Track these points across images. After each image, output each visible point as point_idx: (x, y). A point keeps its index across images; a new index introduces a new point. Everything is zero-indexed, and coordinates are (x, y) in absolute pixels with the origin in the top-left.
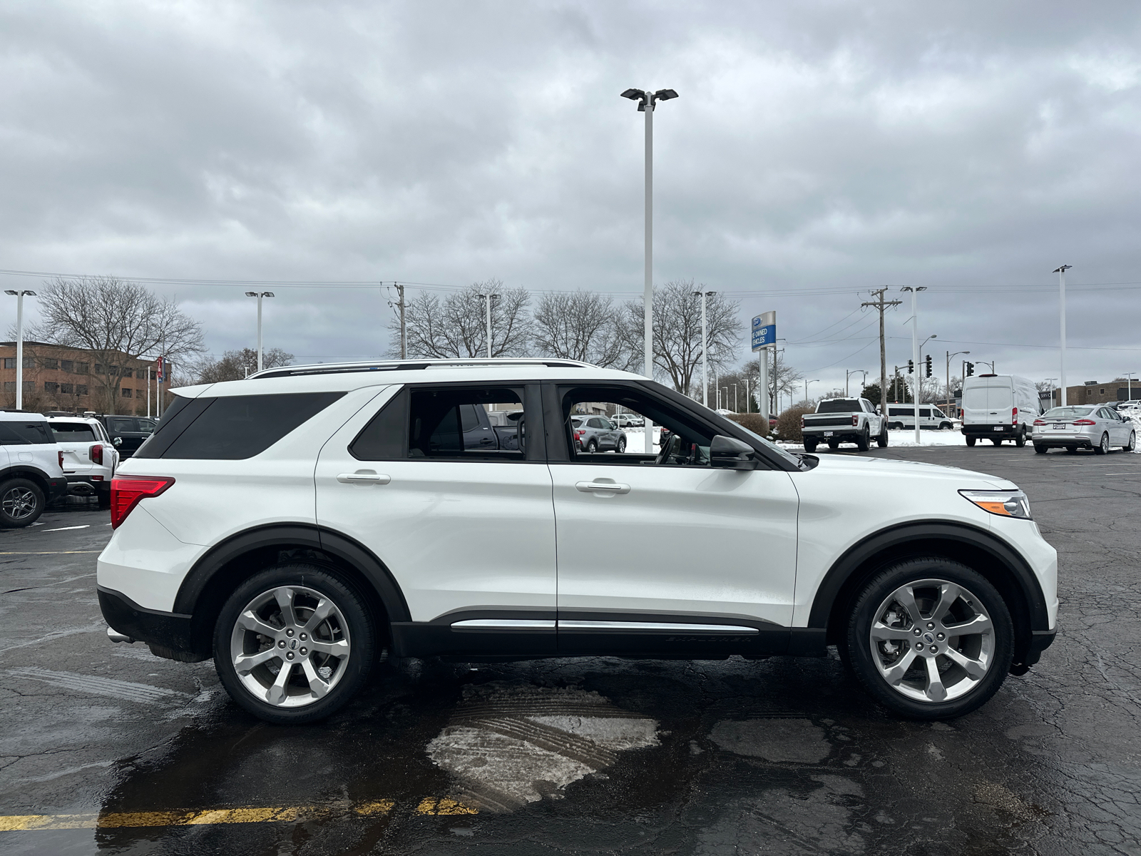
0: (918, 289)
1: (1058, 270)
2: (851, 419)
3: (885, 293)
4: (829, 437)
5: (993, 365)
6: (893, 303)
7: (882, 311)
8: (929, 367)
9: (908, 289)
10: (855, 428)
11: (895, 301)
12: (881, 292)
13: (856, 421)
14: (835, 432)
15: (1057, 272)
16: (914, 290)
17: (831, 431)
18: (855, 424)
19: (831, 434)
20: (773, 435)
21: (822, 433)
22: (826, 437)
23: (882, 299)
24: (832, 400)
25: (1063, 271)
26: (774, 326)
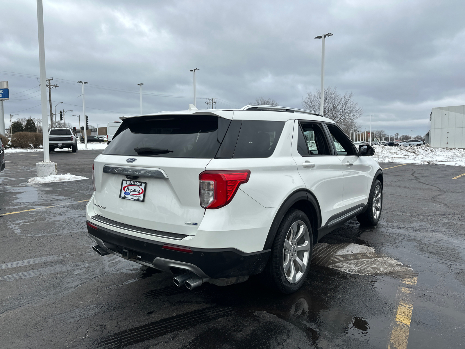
0: (85, 83)
1: (139, 85)
2: (71, 138)
3: (51, 81)
4: (60, 146)
5: (79, 117)
6: (54, 86)
7: (50, 89)
8: (61, 116)
9: (80, 82)
10: (72, 142)
11: (56, 85)
12: (49, 80)
13: (73, 139)
14: (63, 144)
15: (139, 86)
16: (83, 83)
17: (61, 143)
18: (72, 140)
19: (61, 145)
20: (9, 145)
21: (57, 144)
22: (59, 146)
23: (49, 83)
24: (57, 129)
25: (141, 85)
26: (8, 90)
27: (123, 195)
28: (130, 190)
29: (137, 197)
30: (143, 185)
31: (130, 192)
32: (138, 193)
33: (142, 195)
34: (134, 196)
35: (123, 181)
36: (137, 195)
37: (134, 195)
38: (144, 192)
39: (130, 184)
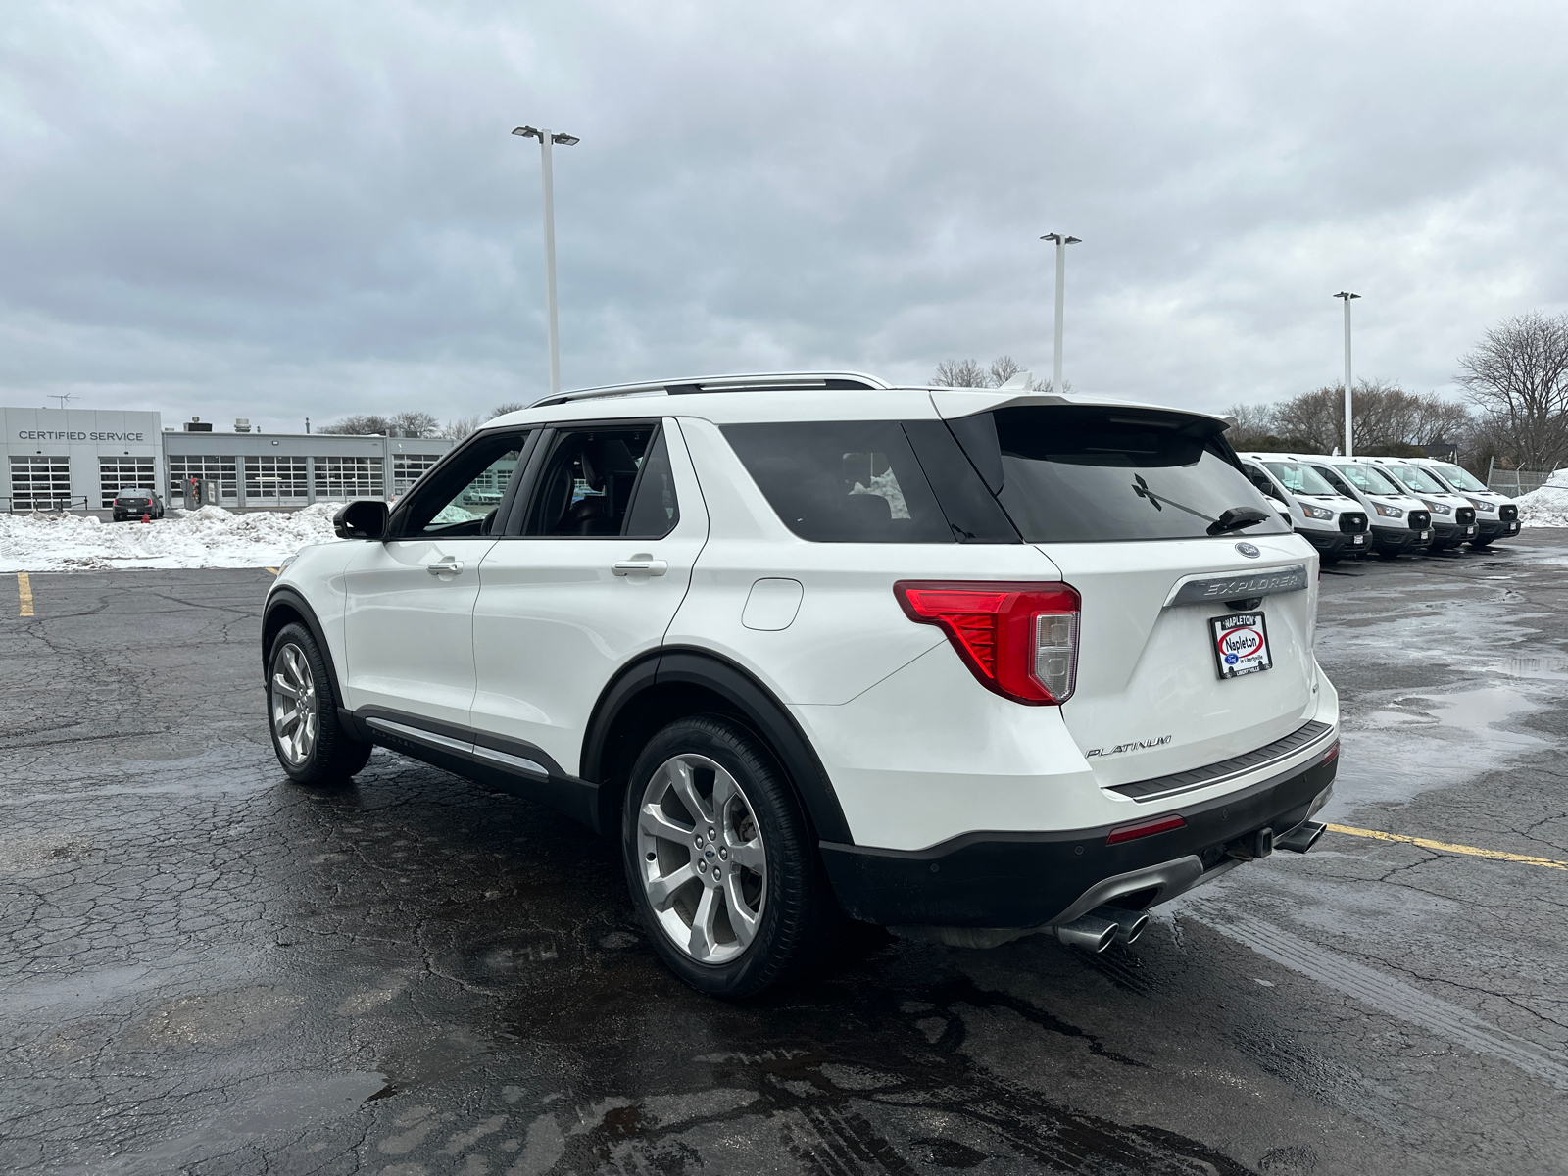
27: (1226, 668)
28: (1233, 646)
29: (1255, 659)
30: (1259, 619)
31: (1235, 652)
32: (1254, 648)
33: (1263, 651)
34: (1249, 660)
35: (1212, 622)
36: (1255, 655)
37: (1249, 657)
38: (1264, 639)
39: (1232, 627)
